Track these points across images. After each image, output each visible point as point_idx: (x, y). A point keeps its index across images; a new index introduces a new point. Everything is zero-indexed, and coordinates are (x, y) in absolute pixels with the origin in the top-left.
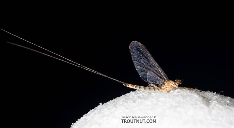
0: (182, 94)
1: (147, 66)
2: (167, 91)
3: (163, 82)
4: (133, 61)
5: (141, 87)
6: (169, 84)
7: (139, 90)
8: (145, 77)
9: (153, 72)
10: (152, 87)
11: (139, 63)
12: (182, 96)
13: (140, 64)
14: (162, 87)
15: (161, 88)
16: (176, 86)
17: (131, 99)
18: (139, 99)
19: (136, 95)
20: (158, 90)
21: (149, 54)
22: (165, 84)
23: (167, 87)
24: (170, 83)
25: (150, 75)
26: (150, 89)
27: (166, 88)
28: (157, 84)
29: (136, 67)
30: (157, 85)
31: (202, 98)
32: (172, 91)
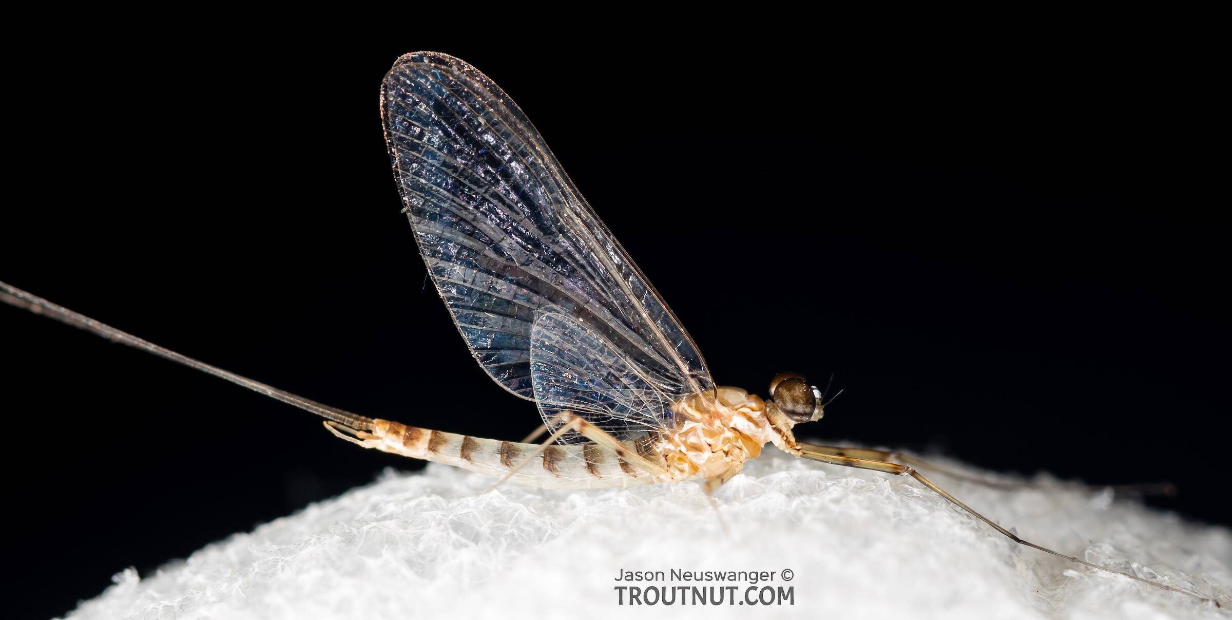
0: (834, 508)
1: (527, 263)
2: (701, 475)
3: (667, 405)
4: (413, 219)
5: (475, 447)
6: (718, 415)
7: (455, 468)
8: (512, 357)
9: (580, 311)
10: (576, 438)
11: (461, 239)
12: (832, 523)
13: (468, 242)
14: (661, 447)
15: (646, 452)
16: (777, 440)
17: (391, 542)
18: (458, 546)
19: (434, 506)
20: (625, 466)
21: (546, 161)
22: (683, 418)
23: (696, 448)
24: (723, 410)
25: (555, 337)
26: (551, 458)
27: (691, 455)
28: (612, 413)
29: (440, 271)
30: (616, 428)
31: (1004, 543)
32: (739, 481)
